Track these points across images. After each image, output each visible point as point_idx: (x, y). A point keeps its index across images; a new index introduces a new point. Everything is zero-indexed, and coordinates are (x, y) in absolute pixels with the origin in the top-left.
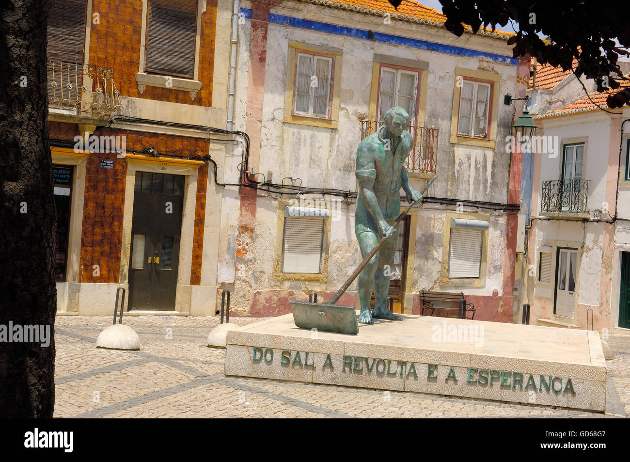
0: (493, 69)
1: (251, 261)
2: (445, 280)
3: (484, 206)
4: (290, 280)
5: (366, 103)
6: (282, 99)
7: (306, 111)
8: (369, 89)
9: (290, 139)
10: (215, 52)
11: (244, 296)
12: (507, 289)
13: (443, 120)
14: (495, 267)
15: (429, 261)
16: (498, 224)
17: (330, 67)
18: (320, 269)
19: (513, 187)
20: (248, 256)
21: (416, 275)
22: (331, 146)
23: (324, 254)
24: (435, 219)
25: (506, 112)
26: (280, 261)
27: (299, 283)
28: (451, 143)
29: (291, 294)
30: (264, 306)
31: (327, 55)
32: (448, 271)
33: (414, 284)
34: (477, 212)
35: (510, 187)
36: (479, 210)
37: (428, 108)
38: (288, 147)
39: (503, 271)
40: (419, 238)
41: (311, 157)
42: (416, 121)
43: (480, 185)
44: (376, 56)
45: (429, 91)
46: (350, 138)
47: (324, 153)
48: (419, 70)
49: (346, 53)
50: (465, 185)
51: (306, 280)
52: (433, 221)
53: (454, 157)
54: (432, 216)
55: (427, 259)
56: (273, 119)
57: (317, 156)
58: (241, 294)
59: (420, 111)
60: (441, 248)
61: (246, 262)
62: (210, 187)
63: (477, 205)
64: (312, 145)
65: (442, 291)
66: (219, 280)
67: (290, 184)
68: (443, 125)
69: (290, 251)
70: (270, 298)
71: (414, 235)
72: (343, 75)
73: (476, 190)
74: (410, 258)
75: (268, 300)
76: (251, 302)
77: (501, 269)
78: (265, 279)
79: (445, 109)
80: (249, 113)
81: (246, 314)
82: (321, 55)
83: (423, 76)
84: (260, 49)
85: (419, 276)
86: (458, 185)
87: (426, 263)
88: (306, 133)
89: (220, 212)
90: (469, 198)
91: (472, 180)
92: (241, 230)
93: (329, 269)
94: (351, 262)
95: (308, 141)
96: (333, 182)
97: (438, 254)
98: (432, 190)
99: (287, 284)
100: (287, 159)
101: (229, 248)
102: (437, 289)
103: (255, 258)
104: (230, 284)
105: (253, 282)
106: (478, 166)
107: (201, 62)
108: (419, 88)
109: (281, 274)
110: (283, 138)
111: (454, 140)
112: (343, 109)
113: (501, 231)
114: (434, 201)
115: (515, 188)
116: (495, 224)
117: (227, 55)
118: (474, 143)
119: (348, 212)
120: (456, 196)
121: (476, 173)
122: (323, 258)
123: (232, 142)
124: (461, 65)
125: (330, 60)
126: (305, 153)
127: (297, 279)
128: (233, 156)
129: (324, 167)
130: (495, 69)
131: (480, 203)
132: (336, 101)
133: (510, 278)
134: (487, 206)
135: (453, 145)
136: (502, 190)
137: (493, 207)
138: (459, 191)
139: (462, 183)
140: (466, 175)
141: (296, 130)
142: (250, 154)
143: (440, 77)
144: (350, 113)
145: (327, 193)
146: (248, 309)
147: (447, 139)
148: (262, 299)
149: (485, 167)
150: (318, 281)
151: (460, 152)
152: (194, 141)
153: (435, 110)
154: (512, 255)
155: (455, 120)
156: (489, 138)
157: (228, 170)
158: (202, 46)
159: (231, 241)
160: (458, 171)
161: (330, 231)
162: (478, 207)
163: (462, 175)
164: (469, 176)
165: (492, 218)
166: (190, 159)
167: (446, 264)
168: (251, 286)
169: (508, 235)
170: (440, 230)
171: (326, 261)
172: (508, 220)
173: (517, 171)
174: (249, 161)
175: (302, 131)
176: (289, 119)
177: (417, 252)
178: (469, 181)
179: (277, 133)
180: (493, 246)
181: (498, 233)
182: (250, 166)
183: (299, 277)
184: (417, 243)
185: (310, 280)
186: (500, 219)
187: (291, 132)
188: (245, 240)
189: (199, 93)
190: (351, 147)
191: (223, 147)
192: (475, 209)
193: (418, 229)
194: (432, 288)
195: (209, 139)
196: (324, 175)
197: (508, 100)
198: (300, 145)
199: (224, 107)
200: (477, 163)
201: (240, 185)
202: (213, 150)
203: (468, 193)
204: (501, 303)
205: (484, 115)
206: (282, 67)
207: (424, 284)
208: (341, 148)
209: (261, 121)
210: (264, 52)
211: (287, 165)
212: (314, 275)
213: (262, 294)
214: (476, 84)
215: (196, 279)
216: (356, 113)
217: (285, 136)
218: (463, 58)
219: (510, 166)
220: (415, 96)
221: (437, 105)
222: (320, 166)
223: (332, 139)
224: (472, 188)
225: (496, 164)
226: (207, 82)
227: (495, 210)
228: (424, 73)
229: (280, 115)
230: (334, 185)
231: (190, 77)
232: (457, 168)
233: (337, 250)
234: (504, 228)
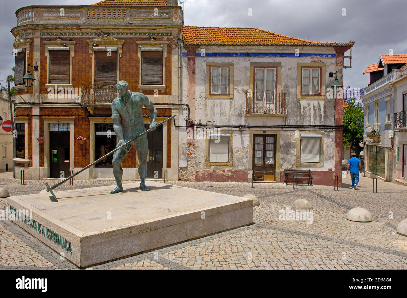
0: (320, 61)
1: (194, 158)
2: (298, 164)
3: (320, 127)
4: (213, 165)
5: (248, 85)
6: (205, 88)
7: (218, 92)
8: (249, 79)
9: (210, 105)
10: (172, 72)
11: (192, 172)
12: (337, 168)
13: (292, 88)
14: (329, 157)
15: (289, 155)
16: (330, 135)
17: (228, 71)
18: (229, 161)
19: (338, 117)
20: (193, 156)
21: (282, 161)
22: (231, 105)
23: (230, 154)
24: (291, 135)
25: (331, 81)
26: (208, 157)
27: (218, 167)
28: (297, 99)
29: (214, 171)
30: (201, 177)
31: (226, 67)
32: (300, 159)
33: (281, 166)
34: (316, 131)
35: (336, 117)
36: (317, 129)
37: (283, 84)
38: (209, 108)
39: (334, 159)
40: (282, 145)
41: (220, 111)
42: (276, 90)
43: (317, 117)
44: (251, 63)
45: (283, 76)
46: (240, 101)
47: (227, 109)
48: (277, 67)
49: (235, 64)
50: (308, 118)
51: (222, 165)
52: (290, 136)
53: (300, 105)
54: (289, 134)
55: (288, 154)
56: (201, 97)
57: (224, 111)
58: (191, 171)
59: (278, 85)
60: (296, 149)
61: (192, 158)
62: (173, 128)
63: (316, 127)
64: (221, 106)
65: (297, 169)
66: (179, 166)
67: (211, 124)
68: (293, 90)
69: (213, 153)
70: (204, 173)
71: (279, 143)
72: (235, 74)
73: (315, 120)
74: (278, 154)
75: (204, 174)
76: (195, 175)
77: (333, 157)
78: (201, 165)
79: (293, 83)
80: (189, 95)
81: (193, 180)
82: (223, 67)
83: (278, 69)
84: (192, 68)
85: (283, 162)
86: (304, 118)
87: (287, 156)
88: (217, 101)
89: (178, 138)
90: (310, 124)
91: (312, 116)
92: (188, 145)
93: (233, 160)
94: (245, 157)
95: (219, 105)
96: (233, 122)
97: (294, 151)
98: (288, 122)
99: (212, 167)
100: (209, 113)
101: (183, 153)
102: (295, 168)
103: (196, 157)
104: (185, 168)
105: (195, 166)
106: (315, 108)
107: (166, 78)
108: (277, 75)
109: (209, 163)
110: (206, 104)
111: (299, 97)
112: (235, 89)
113: (332, 139)
114: (290, 127)
115: (339, 117)
116: (328, 136)
117: (177, 73)
118: (312, 97)
119: (242, 135)
120: (303, 124)
121: (314, 112)
122: (229, 155)
123: (182, 109)
124: (300, 61)
125: (228, 68)
126: (217, 110)
127: (217, 165)
128: (183, 114)
129: (228, 115)
130: (322, 61)
131: (317, 126)
132: (231, 86)
133: (339, 162)
134: (322, 128)
135: (299, 99)
136: (331, 119)
137: (326, 128)
138: (304, 121)
139: (306, 117)
140: (308, 113)
141: (212, 101)
142: (190, 113)
143: (289, 68)
144: (240, 90)
145: (229, 127)
146: (194, 178)
147: (295, 97)
148: (200, 174)
149: (319, 108)
150: (228, 166)
151: (303, 103)
152: (164, 110)
153: (287, 84)
154: (340, 151)
155: (299, 87)
156: (321, 94)
157: (180, 121)
158: (166, 71)
159: (184, 150)
160: (303, 112)
161: (232, 143)
162: (316, 128)
163: (306, 114)
164: (310, 114)
165: (326, 133)
166: (163, 117)
167: (299, 156)
168: (195, 169)
169: (336, 141)
170: (295, 140)
171: (232, 157)
172: (336, 134)
173: (340, 109)
174: (190, 116)
175: (215, 101)
176: (208, 96)
177: (281, 151)
178: (310, 116)
179: (203, 102)
180: (328, 147)
181: (330, 140)
182: (191, 118)
183: (218, 164)
184: (281, 147)
185: (224, 165)
186: (331, 133)
187: (209, 102)
188: (191, 149)
189: (165, 90)
190: (241, 105)
191: (177, 111)
192: (315, 129)
193: (281, 140)
194: (292, 168)
195: (171, 108)
196: (228, 119)
197: (331, 75)
198: (215, 107)
199: (177, 94)
200: (315, 107)
201: (187, 126)
202: (173, 112)
203: (310, 121)
204: (334, 174)
205: (318, 83)
206: (203, 75)
207: (287, 166)
208: (236, 106)
209: (195, 99)
210: (194, 69)
211: (209, 116)
212: (225, 163)
213: (200, 172)
214: (311, 70)
215: (169, 166)
216: (243, 90)
217: (207, 104)
218: (301, 58)
219: (335, 107)
220: (275, 79)
221: (288, 82)
222: (225, 115)
223: (231, 103)
224: (312, 119)
225: (326, 106)
226: (168, 85)
227: (327, 129)
228: (279, 68)
229: (204, 95)
230: (233, 123)
231: (161, 84)
232: (302, 110)
233: (237, 152)
234: (334, 138)
